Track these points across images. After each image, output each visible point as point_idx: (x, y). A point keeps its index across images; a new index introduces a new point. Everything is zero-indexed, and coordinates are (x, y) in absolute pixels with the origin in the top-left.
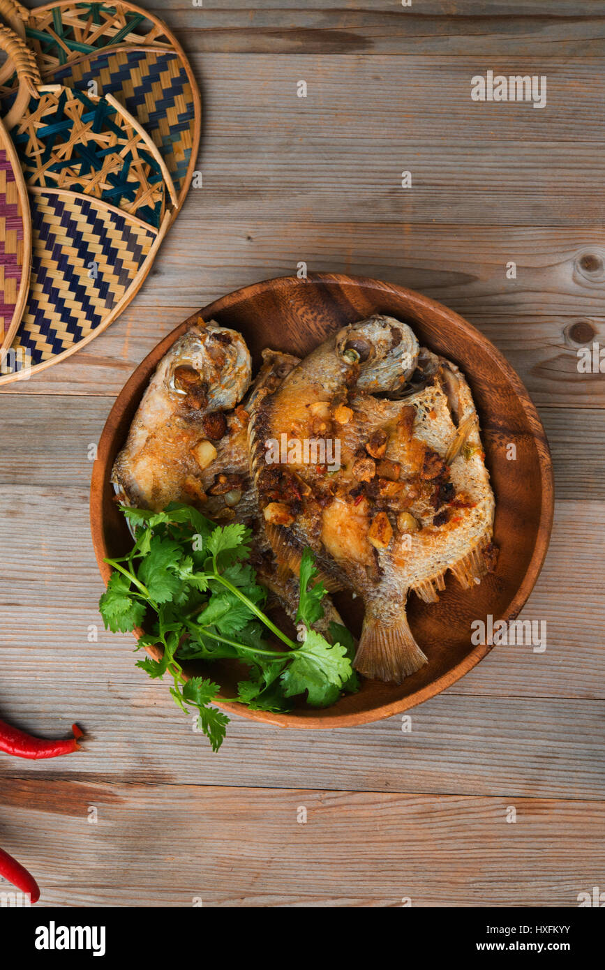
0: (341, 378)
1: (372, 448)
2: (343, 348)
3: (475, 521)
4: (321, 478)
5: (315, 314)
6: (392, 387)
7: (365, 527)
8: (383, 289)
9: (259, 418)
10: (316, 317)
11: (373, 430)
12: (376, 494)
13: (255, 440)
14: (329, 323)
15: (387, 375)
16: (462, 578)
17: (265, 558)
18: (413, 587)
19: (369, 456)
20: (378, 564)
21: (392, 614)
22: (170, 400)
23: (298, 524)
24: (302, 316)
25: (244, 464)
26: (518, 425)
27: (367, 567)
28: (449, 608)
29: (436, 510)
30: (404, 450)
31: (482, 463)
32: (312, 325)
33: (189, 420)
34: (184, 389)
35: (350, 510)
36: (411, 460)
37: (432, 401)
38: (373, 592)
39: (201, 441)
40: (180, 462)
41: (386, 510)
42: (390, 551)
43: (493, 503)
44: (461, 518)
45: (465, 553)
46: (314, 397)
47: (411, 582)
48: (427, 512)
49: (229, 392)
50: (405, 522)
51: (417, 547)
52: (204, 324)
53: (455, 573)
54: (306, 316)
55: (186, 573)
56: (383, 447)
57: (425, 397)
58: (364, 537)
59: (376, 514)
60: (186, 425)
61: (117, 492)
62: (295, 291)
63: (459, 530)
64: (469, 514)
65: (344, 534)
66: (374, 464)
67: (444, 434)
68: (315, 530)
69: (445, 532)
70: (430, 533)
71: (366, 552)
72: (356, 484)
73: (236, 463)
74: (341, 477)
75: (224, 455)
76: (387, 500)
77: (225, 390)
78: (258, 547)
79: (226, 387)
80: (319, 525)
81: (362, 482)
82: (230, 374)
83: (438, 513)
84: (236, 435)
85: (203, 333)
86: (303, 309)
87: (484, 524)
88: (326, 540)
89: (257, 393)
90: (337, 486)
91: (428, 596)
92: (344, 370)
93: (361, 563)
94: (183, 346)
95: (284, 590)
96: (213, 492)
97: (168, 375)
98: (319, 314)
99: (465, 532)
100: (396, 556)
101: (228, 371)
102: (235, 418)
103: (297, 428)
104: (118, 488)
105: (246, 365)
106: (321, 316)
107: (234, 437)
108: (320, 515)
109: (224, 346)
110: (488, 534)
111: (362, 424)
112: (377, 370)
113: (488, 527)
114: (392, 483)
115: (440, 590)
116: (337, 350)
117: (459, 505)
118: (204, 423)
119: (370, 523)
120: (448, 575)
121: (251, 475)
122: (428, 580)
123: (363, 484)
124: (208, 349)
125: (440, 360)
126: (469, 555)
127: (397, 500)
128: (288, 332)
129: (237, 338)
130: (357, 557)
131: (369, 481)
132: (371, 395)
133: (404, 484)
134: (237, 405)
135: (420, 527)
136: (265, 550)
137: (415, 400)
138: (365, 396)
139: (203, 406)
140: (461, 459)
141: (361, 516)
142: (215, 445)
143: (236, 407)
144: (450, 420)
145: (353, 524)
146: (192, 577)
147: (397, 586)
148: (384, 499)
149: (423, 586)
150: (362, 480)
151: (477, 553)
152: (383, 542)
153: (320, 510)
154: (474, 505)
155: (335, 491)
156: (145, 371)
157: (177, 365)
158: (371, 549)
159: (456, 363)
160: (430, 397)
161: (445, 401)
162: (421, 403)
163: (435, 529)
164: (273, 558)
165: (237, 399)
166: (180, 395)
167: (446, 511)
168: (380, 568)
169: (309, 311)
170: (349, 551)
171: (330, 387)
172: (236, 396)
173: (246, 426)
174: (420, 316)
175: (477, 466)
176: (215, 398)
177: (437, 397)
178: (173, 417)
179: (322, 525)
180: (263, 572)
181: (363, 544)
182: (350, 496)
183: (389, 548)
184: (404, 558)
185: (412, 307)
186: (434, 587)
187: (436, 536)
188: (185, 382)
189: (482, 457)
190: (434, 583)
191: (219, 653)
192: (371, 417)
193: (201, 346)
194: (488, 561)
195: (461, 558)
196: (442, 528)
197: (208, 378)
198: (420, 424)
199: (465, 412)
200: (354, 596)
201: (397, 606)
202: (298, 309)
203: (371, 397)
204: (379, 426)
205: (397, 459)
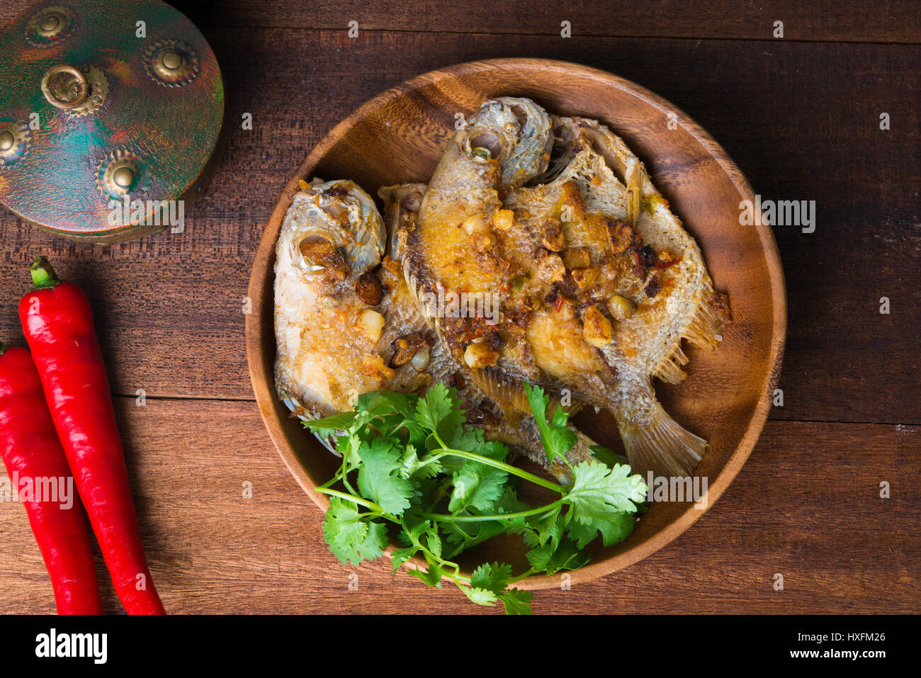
0: (482, 182)
1: (550, 242)
2: (469, 149)
3: (688, 275)
4: (507, 298)
5: (417, 128)
6: (540, 170)
7: (577, 331)
8: (483, 70)
9: (412, 261)
10: (419, 131)
11: (541, 223)
12: (574, 290)
13: (418, 287)
14: (436, 132)
15: (529, 158)
16: (699, 342)
17: (485, 411)
18: (654, 373)
19: (550, 252)
20: (608, 364)
21: (647, 411)
22: (308, 282)
23: (504, 359)
24: (405, 136)
25: (416, 319)
26: (690, 155)
27: (598, 373)
28: (701, 380)
29: (644, 280)
30: (583, 231)
31: (668, 211)
32: (419, 142)
33: (338, 296)
34: (318, 264)
35: (554, 319)
36: (596, 239)
37: (589, 166)
38: (616, 396)
39: (361, 312)
40: (347, 345)
41: (592, 302)
42: (615, 345)
43: (698, 249)
44: (673, 279)
45: (692, 314)
46: (463, 214)
47: (650, 368)
48: (635, 287)
49: (368, 247)
50: (619, 307)
51: (640, 329)
52: (309, 186)
53: (690, 340)
54: (408, 135)
55: (411, 463)
56: (561, 236)
57: (580, 166)
58: (581, 341)
59: (583, 312)
60: (335, 302)
61: (291, 408)
62: (388, 111)
63: (676, 292)
64: (678, 271)
65: (559, 348)
66: (559, 259)
67: (616, 197)
68: (526, 356)
69: (662, 300)
70: (647, 308)
71: (590, 356)
72: (548, 290)
73: (408, 321)
74: (529, 288)
75: (392, 317)
76: (588, 292)
77: (364, 247)
78: (470, 402)
79: (363, 243)
80: (529, 349)
81: (554, 284)
82: (361, 228)
83: (646, 284)
84: (394, 291)
85: (312, 195)
86: (403, 127)
87: (699, 274)
88: (542, 363)
89: (397, 237)
90: (529, 298)
91: (674, 375)
92: (481, 172)
93: (591, 372)
94: (295, 218)
95: (519, 436)
96: (397, 361)
97: (294, 255)
98: (421, 126)
99: (683, 291)
100: (623, 348)
101: (358, 225)
102: (386, 273)
103: (460, 255)
104: (292, 404)
105: (373, 211)
106: (424, 128)
107: (394, 295)
108: (526, 337)
109: (342, 200)
110: (707, 284)
111: (526, 221)
112: (517, 158)
113: (704, 276)
114: (588, 271)
115: (684, 364)
116: (463, 153)
117: (666, 265)
118: (357, 290)
119: (581, 324)
120: (685, 345)
121: (430, 327)
122: (667, 359)
123: (557, 286)
124: (326, 210)
125: (574, 122)
126: (697, 315)
127: (599, 287)
128: (396, 160)
129: (350, 186)
130: (582, 367)
131: (561, 280)
132: (522, 187)
133: (599, 267)
134: (382, 258)
135: (634, 306)
136: (479, 402)
137: (570, 172)
138: (517, 190)
139: (347, 274)
140: (645, 215)
141: (568, 321)
142: (378, 310)
143: (382, 261)
144: (615, 180)
145: (564, 332)
146: (422, 464)
147: (638, 379)
148: (584, 293)
149: (663, 368)
150: (553, 280)
151: (705, 309)
152: (606, 338)
153: (523, 332)
154: (681, 259)
155: (531, 305)
156: (265, 263)
157: (300, 240)
158: (593, 351)
159: (593, 118)
160: (585, 163)
161: (602, 161)
162: (578, 173)
163: (653, 301)
164: (492, 406)
165: (380, 252)
166: (318, 272)
167: (654, 277)
168: (611, 367)
169: (410, 127)
170: (572, 364)
171: (474, 197)
172: (377, 249)
173: (401, 276)
174: (534, 82)
175: (663, 216)
176: (356, 259)
177: (592, 160)
178: (319, 300)
179: (532, 348)
180: (488, 427)
181: (584, 351)
182: (548, 305)
183: (613, 342)
184: (632, 346)
185: (522, 76)
186: (676, 364)
187: (655, 309)
188: (318, 256)
189: (666, 205)
190: (674, 360)
191: (484, 535)
192: (533, 211)
193: (317, 209)
194: (720, 312)
195: (690, 322)
196: (658, 298)
197: (340, 242)
198: (587, 197)
199: (627, 165)
200: (597, 409)
201: (647, 400)
202: (397, 130)
203: (524, 189)
204: (546, 216)
205: (580, 244)
